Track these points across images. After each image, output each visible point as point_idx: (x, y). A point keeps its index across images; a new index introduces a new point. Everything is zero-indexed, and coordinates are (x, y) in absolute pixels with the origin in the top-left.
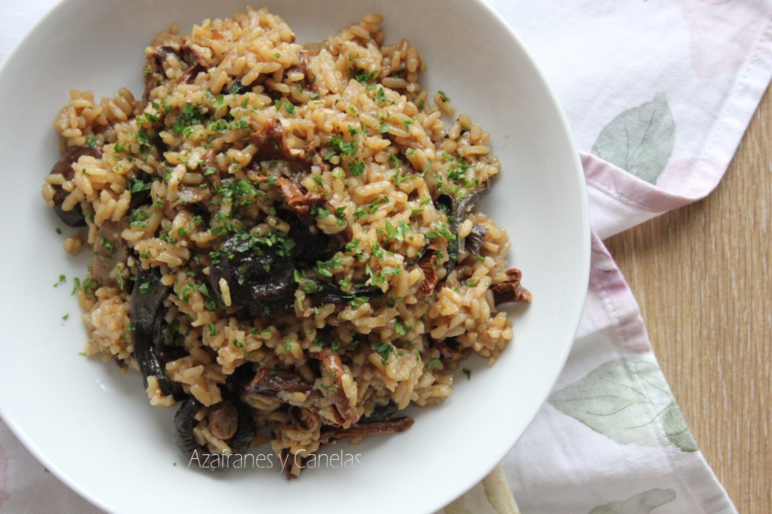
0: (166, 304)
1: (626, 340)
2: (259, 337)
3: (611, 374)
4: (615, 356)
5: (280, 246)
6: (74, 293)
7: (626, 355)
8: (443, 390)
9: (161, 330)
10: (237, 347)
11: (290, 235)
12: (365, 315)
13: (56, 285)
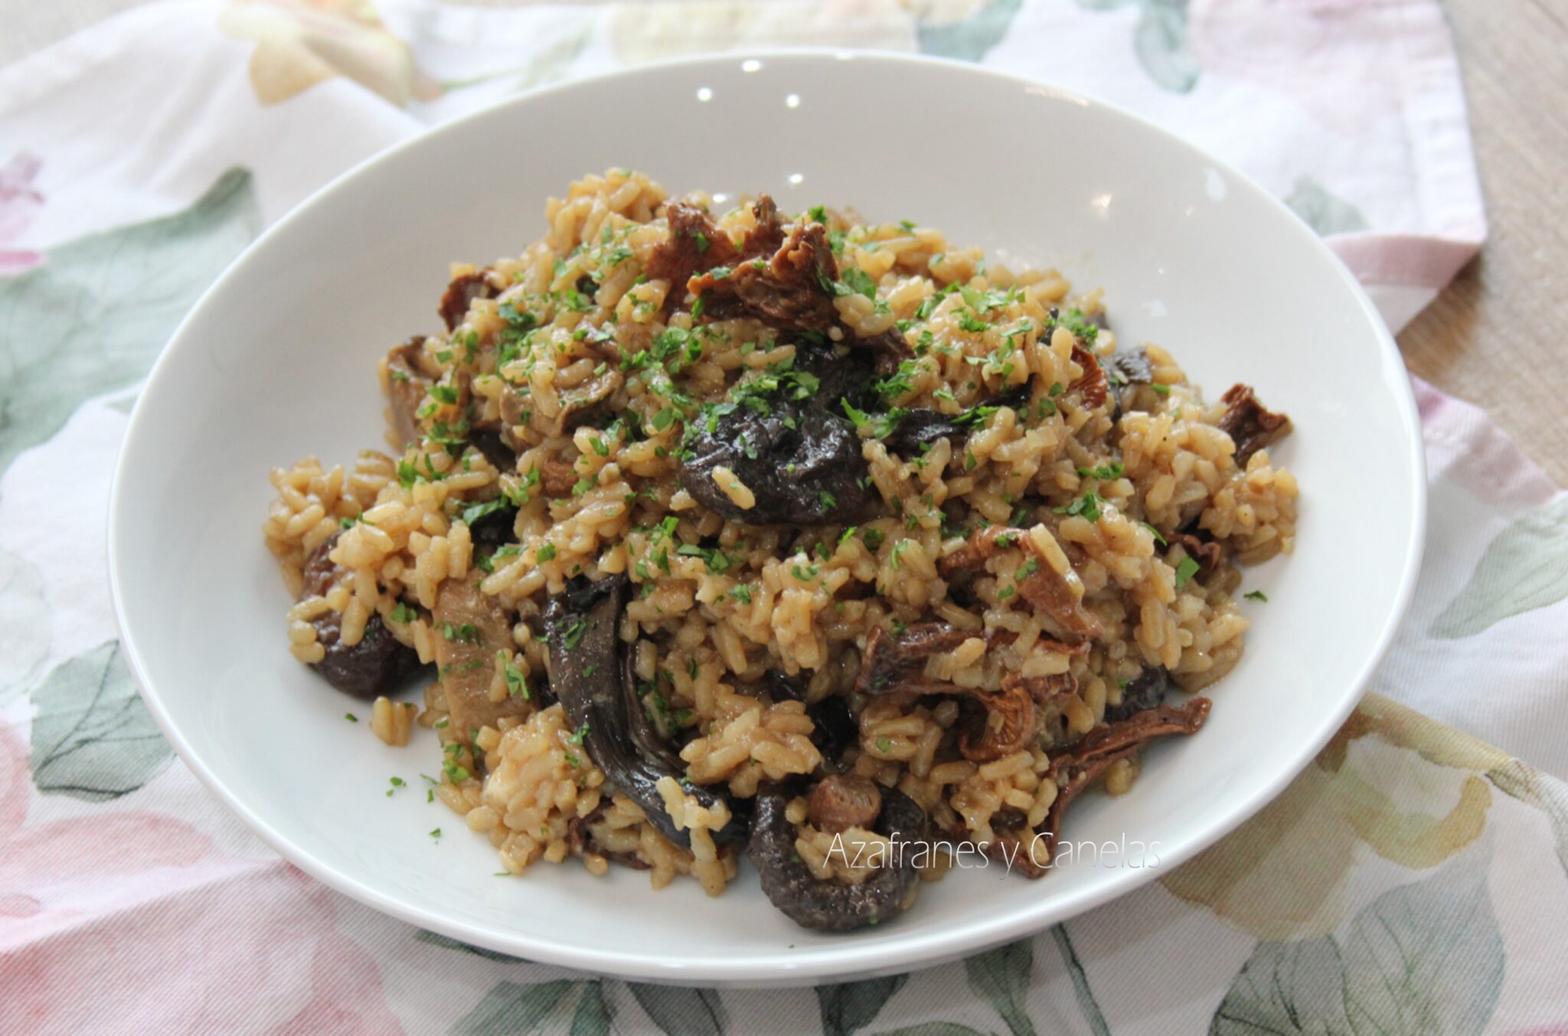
0: (629, 633)
1: (1501, 484)
2: (835, 559)
3: (1514, 552)
4: (1500, 523)
5: (791, 385)
6: (431, 799)
7: (1520, 514)
8: (1229, 619)
9: (640, 699)
10: (806, 580)
11: (800, 363)
12: (1010, 437)
13: (390, 793)
